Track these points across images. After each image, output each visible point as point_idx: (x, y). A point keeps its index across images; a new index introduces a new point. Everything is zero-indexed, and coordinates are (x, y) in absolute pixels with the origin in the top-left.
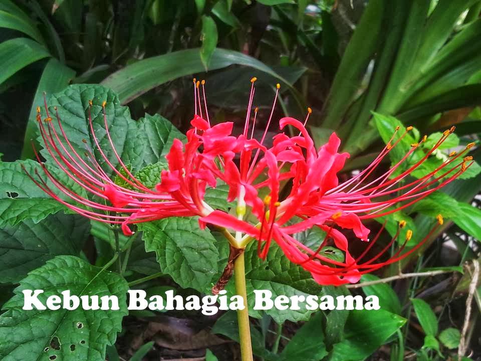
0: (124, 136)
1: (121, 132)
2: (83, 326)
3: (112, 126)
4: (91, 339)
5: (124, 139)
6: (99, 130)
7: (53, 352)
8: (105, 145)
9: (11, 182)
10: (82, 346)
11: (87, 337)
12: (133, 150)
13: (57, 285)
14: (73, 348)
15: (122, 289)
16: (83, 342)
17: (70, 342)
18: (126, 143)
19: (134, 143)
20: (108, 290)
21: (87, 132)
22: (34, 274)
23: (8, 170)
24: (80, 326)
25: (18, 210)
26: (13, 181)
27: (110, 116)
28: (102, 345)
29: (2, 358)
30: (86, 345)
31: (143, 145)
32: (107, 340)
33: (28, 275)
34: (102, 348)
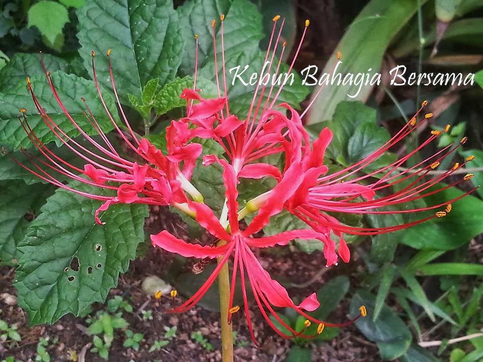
0: (165, 30)
1: (162, 25)
2: (101, 249)
3: (153, 18)
4: (107, 264)
5: (164, 34)
6: (140, 23)
7: (72, 273)
8: (145, 41)
9: (42, 96)
10: (98, 270)
11: (104, 261)
12: (171, 48)
13: (82, 202)
14: (90, 270)
15: (142, 212)
16: (99, 266)
17: (88, 264)
18: (166, 39)
19: (174, 39)
20: (130, 211)
21: (128, 25)
22: (60, 192)
23: (39, 82)
24: (98, 249)
25: (45, 129)
26: (43, 95)
27: (152, 6)
28: (115, 272)
29: (26, 276)
30: (102, 269)
31: (182, 42)
32: (120, 267)
33: (55, 193)
34: (115, 274)
